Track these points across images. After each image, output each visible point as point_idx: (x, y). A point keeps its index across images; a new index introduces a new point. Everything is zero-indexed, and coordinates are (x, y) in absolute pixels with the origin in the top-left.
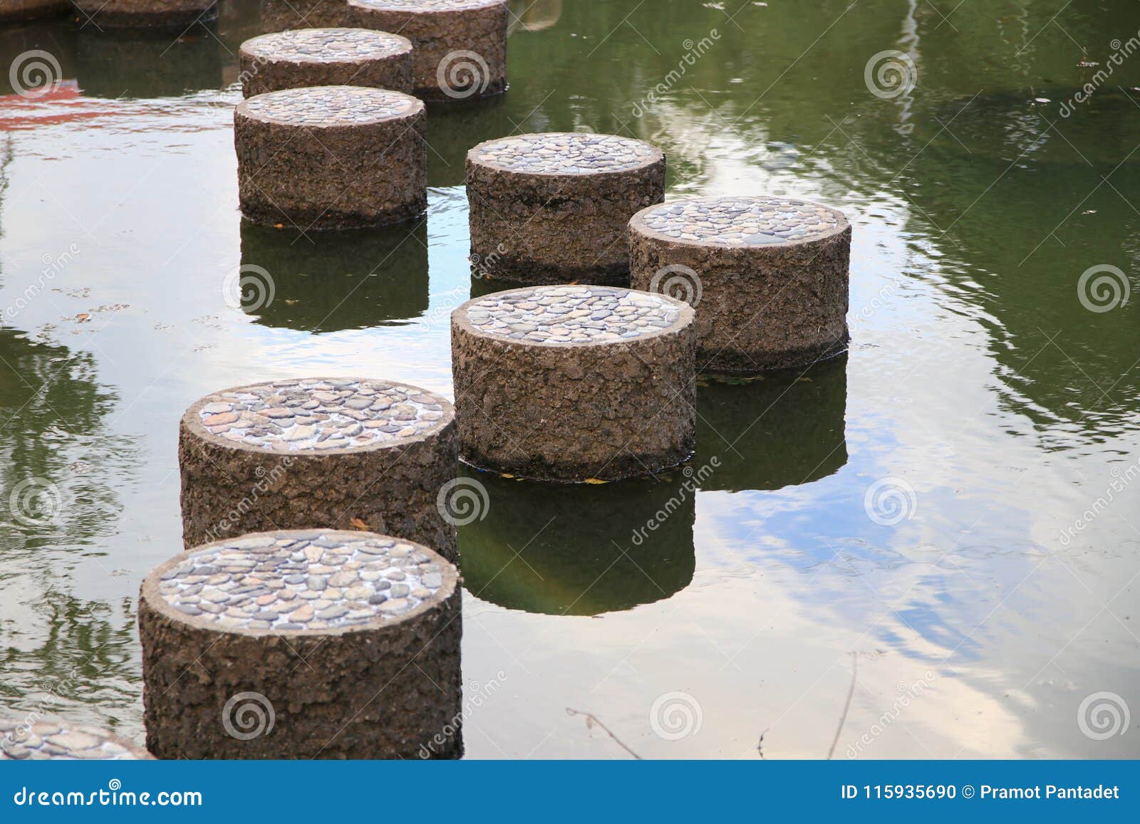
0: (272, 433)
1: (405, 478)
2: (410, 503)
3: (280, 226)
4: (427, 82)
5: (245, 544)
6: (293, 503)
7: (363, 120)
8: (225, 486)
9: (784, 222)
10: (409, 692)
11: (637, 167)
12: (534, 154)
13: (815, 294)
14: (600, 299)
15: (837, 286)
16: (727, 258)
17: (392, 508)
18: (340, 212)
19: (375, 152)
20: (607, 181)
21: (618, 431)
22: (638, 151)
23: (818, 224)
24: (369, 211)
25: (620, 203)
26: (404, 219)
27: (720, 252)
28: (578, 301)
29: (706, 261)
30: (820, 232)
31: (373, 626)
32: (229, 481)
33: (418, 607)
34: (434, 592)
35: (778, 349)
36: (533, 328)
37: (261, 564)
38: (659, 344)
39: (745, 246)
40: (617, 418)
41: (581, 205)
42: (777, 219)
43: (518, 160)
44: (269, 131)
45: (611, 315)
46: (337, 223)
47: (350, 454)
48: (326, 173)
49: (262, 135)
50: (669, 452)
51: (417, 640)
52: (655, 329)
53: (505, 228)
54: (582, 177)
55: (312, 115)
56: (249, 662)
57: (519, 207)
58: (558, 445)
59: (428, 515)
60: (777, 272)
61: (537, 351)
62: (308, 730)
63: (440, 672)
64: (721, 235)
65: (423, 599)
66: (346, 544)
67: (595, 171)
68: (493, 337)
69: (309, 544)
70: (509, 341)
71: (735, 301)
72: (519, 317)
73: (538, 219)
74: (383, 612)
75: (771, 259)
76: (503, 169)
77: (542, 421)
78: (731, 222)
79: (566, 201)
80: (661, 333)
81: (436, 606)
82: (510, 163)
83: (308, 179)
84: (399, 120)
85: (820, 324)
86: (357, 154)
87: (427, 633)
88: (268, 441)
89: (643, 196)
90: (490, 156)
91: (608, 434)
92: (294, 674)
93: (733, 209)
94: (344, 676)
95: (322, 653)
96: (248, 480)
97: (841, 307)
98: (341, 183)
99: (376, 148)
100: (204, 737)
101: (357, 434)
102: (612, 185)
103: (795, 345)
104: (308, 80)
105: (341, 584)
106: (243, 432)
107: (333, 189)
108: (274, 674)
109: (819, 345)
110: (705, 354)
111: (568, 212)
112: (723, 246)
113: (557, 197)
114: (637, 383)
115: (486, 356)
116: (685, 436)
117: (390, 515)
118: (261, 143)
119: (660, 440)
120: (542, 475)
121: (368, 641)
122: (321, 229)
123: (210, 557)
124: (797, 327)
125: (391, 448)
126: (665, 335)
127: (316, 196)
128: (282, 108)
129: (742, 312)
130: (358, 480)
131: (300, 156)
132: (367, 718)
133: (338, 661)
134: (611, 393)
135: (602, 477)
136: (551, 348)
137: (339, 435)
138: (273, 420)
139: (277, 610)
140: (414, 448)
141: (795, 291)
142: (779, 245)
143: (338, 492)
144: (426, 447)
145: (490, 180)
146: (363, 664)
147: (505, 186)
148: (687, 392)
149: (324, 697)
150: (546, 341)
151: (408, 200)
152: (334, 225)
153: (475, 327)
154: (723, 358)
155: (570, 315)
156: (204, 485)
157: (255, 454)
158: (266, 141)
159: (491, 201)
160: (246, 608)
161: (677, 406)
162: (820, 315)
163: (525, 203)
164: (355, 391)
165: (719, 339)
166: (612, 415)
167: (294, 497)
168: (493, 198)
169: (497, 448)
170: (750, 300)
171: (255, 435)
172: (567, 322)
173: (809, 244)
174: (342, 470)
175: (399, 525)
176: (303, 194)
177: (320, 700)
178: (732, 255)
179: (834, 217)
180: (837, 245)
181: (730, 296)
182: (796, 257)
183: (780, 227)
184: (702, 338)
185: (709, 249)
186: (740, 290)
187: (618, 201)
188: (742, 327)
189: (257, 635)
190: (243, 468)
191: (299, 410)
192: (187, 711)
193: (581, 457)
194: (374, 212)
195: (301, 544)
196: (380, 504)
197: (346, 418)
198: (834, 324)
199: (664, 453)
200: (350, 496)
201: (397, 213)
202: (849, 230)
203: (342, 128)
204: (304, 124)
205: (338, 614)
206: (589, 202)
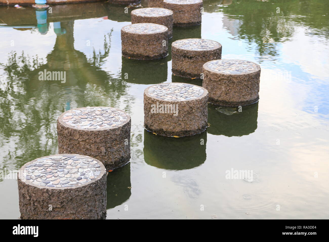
0: (79, 123)
1: (111, 138)
2: (113, 144)
3: (129, 58)
4: (180, 21)
5: (54, 157)
6: (81, 143)
7: (151, 32)
8: (65, 137)
9: (243, 68)
10: (84, 205)
11: (213, 49)
12: (189, 44)
13: (248, 87)
14: (185, 88)
15: (255, 85)
16: (225, 77)
17: (107, 146)
18: (144, 55)
19: (153, 41)
20: (204, 52)
21: (183, 124)
22: (215, 45)
23: (252, 68)
24: (151, 55)
25: (208, 58)
26: (160, 58)
27: (223, 75)
28: (179, 88)
29: (219, 77)
30: (252, 71)
31: (74, 187)
32: (66, 136)
33: (90, 181)
34: (96, 177)
35: (237, 101)
36: (163, 95)
37: (54, 164)
38: (195, 102)
39: (230, 74)
40: (182, 121)
41: (197, 58)
42: (241, 67)
43: (184, 46)
44: (127, 34)
45: (186, 92)
46: (143, 58)
47: (96, 131)
48: (141, 45)
49: (126, 35)
50: (197, 130)
51: (87, 191)
52: (195, 97)
53: (179, 63)
54: (198, 51)
55: (139, 31)
56: (39, 195)
57: (182, 58)
58: (167, 127)
59: (118, 147)
60: (238, 81)
61: (162, 102)
62: (55, 214)
63: (95, 200)
64: (225, 71)
65: (92, 179)
66: (80, 160)
67: (202, 50)
68: (152, 97)
69: (71, 159)
70: (155, 99)
71: (227, 88)
72: (162, 91)
73: (186, 61)
74: (79, 183)
75: (237, 78)
76: (179, 48)
77: (163, 120)
78: (229, 67)
79: (194, 57)
80: (196, 99)
81: (94, 182)
82: (181, 47)
83: (136, 47)
84: (160, 33)
85: (250, 95)
86: (149, 41)
87: (91, 189)
88: (77, 125)
89: (214, 57)
90: (177, 44)
91: (180, 124)
92: (50, 199)
93: (232, 63)
94: (65, 201)
95: (58, 194)
96: (70, 136)
97: (256, 91)
98: (144, 48)
99: (153, 40)
100: (29, 213)
101: (100, 125)
102: (206, 54)
103: (243, 100)
104: (145, 21)
105: (72, 173)
106: (72, 122)
107: (142, 49)
108: (45, 199)
109: (249, 100)
110: (219, 101)
111: (194, 60)
112: (224, 74)
113: (191, 56)
114: (189, 112)
115: (150, 102)
116: (203, 126)
117: (107, 147)
118: (126, 37)
119: (195, 127)
120: (163, 134)
121: (72, 192)
122: (139, 59)
123: (42, 161)
124: (243, 96)
125: (107, 130)
126: (197, 99)
127: (138, 51)
128: (133, 28)
129: (228, 91)
130: (98, 138)
131: (134, 41)
132: (71, 212)
133: (63, 197)
134: (181, 114)
135: (178, 135)
136: (165, 101)
137: (96, 125)
138: (81, 119)
139: (50, 180)
140: (114, 130)
141: (243, 86)
142: (239, 74)
143: (92, 141)
144: (118, 130)
145: (176, 51)
146: (70, 198)
147: (179, 52)
148: (204, 114)
149: (59, 206)
150: (165, 99)
151: (162, 53)
152: (142, 58)
153: (149, 94)
154: (223, 102)
155: (175, 92)
156: (60, 136)
157: (72, 129)
158: (127, 37)
159: (176, 56)
160: (42, 179)
161: (200, 118)
162: (250, 93)
163: (183, 57)
164: (107, 111)
165: (222, 98)
166: (181, 120)
167: (81, 141)
168: (176, 55)
169: (152, 126)
170: (231, 88)
171: (74, 123)
172: (173, 94)
173: (247, 74)
174: (93, 135)
175: (109, 150)
176: (135, 51)
177: (58, 207)
178: (226, 76)
179: (257, 67)
180: (255, 75)
181: (225, 87)
182: (243, 77)
183: (241, 69)
184: (218, 97)
185: (220, 74)
186: (228, 85)
187: (207, 58)
188: (228, 95)
189: (41, 188)
190: (69, 132)
191: (90, 116)
192: (25, 205)
193: (173, 130)
194: (152, 56)
195: (69, 159)
196: (104, 144)
197: (101, 120)
198: (254, 95)
199: (196, 130)
200: (95, 142)
201: (159, 56)
202: (260, 71)
203: (145, 35)
204: (136, 33)
205: (66, 183)
206: (199, 58)
